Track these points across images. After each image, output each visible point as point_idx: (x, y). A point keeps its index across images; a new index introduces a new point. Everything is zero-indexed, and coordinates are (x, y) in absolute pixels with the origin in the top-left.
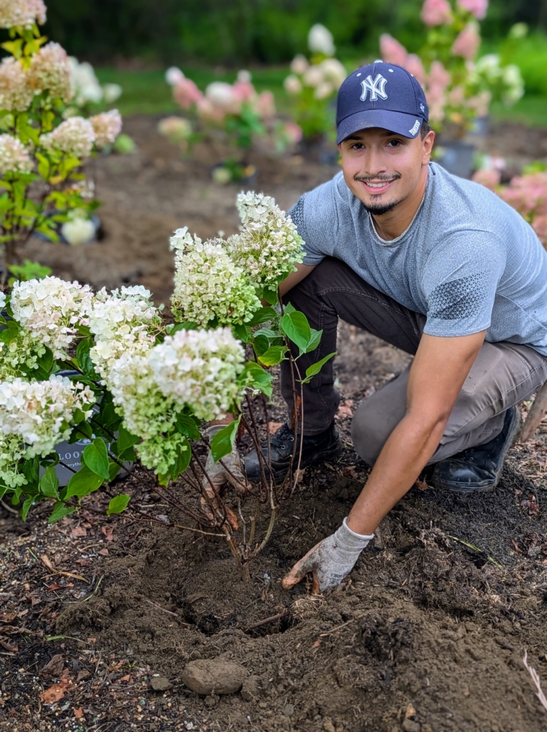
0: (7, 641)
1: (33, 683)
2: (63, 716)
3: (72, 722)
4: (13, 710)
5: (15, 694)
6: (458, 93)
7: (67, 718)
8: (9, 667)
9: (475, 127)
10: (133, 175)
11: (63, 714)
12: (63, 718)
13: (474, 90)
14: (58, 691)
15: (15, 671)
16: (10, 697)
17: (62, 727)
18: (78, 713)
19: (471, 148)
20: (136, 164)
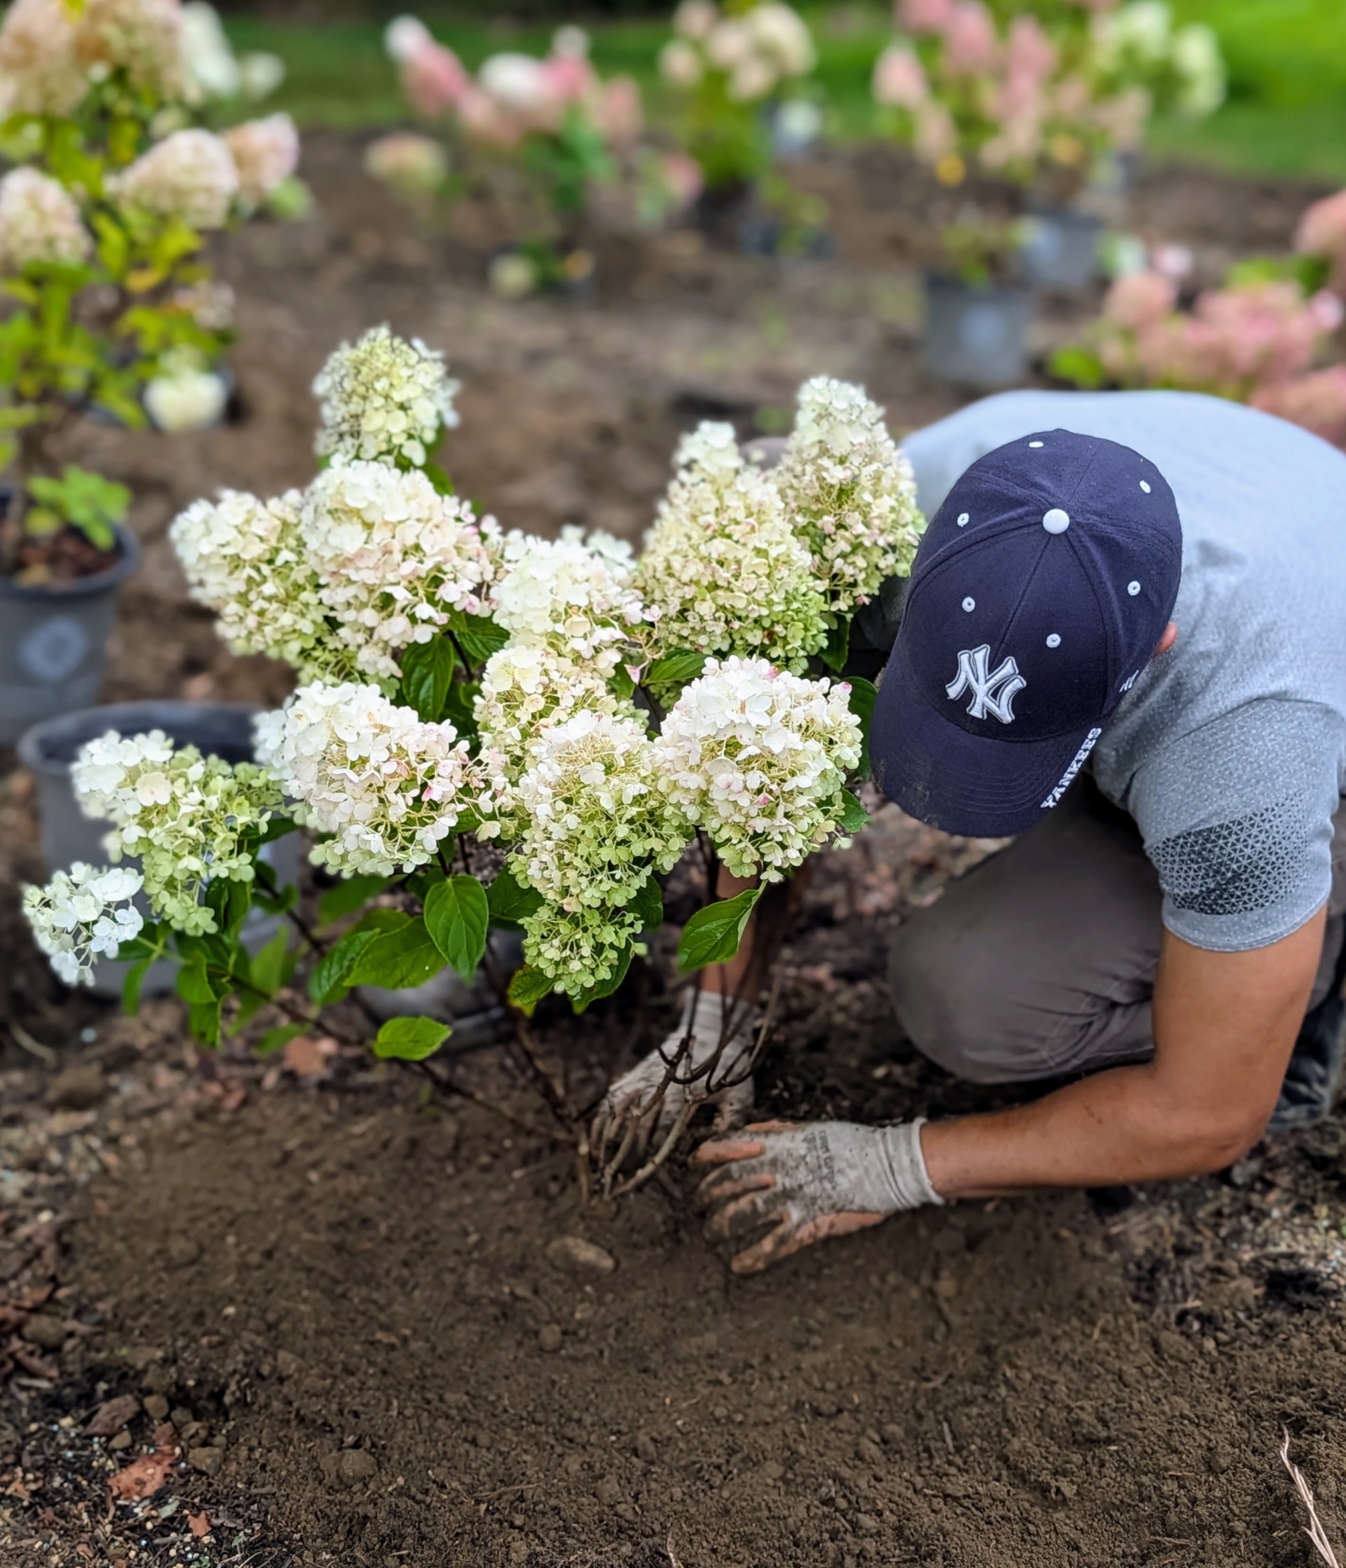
0: (31, 1354)
1: (93, 1452)
2: (165, 1531)
3: (185, 1545)
4: (48, 1514)
5: (52, 1477)
6: (1074, 94)
7: (173, 1535)
8: (38, 1414)
9: (1106, 175)
10: (307, 270)
11: (162, 1526)
12: (163, 1536)
13: (1108, 88)
14: (150, 1471)
15: (53, 1422)
16: (40, 1483)
17: (161, 1556)
18: (199, 1526)
19: (1094, 224)
20: (312, 245)
